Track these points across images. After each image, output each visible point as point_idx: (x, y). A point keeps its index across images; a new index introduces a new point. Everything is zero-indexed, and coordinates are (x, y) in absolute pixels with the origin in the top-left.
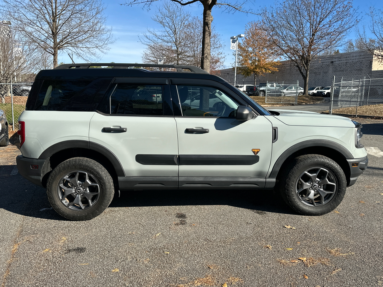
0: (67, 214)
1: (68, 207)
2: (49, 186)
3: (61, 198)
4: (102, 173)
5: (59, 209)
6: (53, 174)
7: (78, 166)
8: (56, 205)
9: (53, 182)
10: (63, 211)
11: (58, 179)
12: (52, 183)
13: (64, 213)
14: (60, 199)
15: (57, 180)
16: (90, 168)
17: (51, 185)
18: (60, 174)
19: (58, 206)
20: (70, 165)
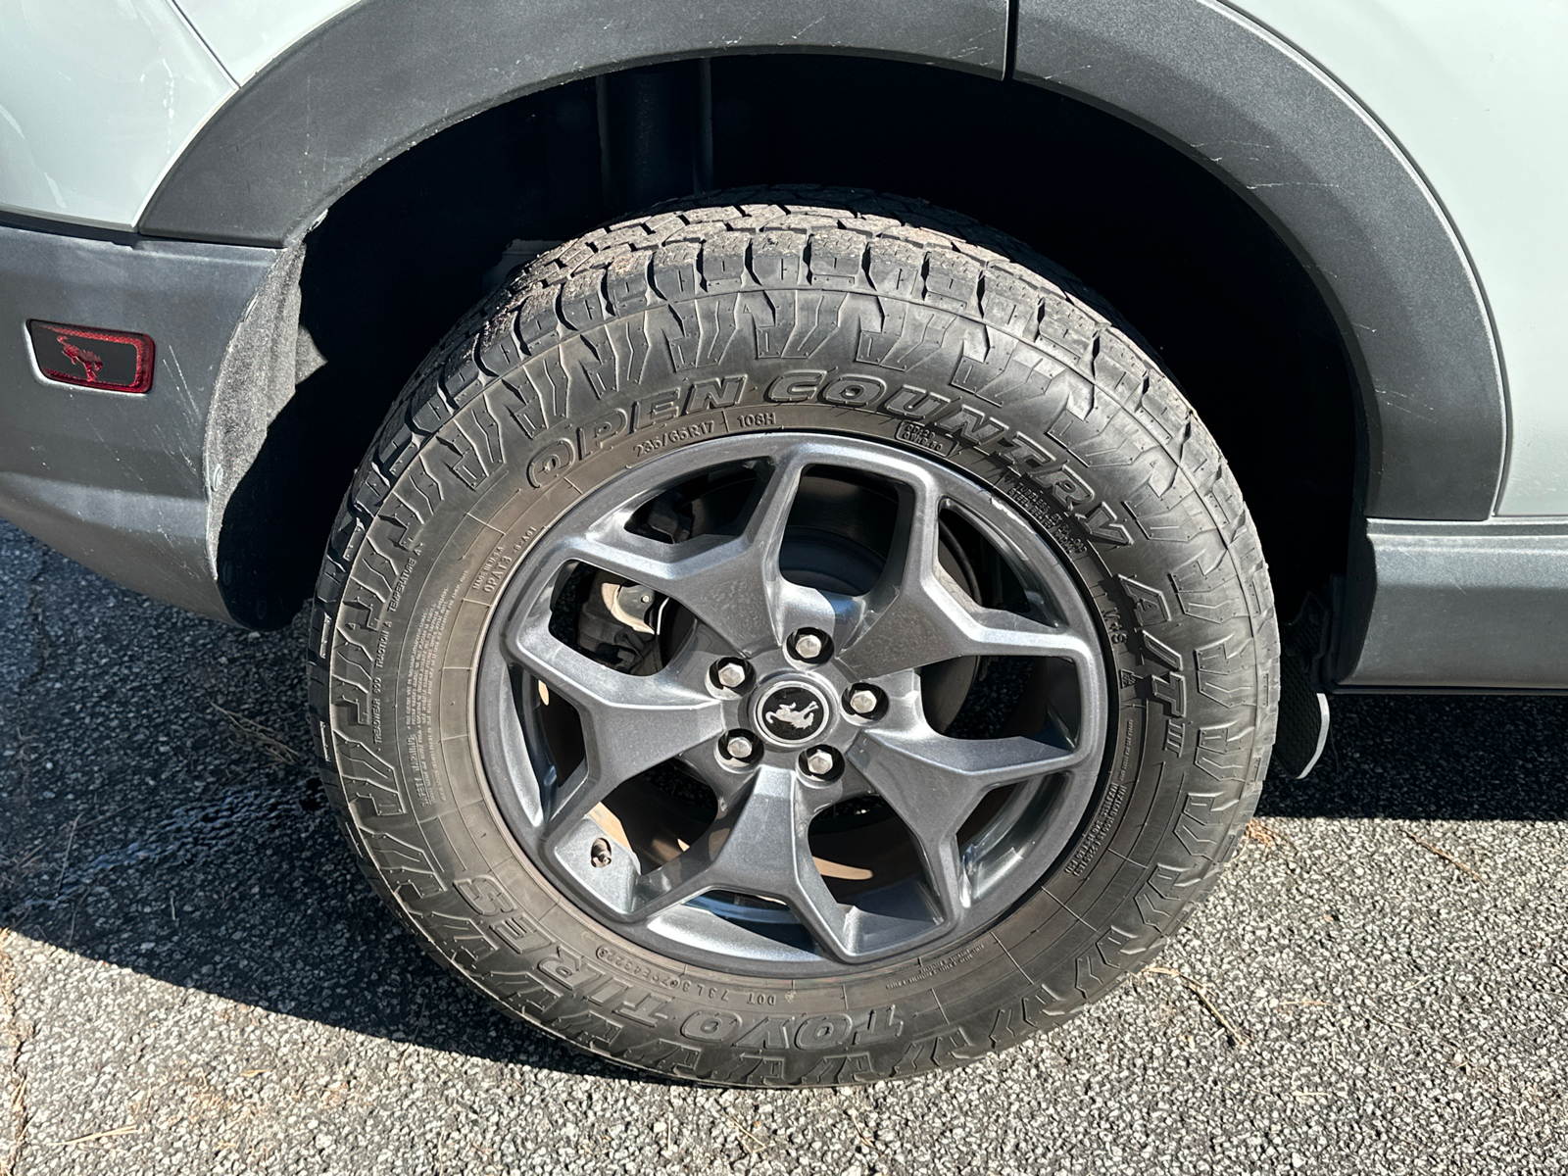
0: (621, 1017)
1: (630, 930)
2: (366, 663)
3: (537, 819)
4: (1183, 488)
5: (508, 956)
6: (407, 492)
7: (817, 362)
8: (477, 914)
9: (424, 606)
10: (570, 982)
11: (489, 553)
12: (404, 622)
13: (583, 1000)
14: (518, 824)
15: (474, 578)
16: (999, 401)
17: (392, 656)
18: (524, 489)
19: (499, 924)
20: (688, 348)
